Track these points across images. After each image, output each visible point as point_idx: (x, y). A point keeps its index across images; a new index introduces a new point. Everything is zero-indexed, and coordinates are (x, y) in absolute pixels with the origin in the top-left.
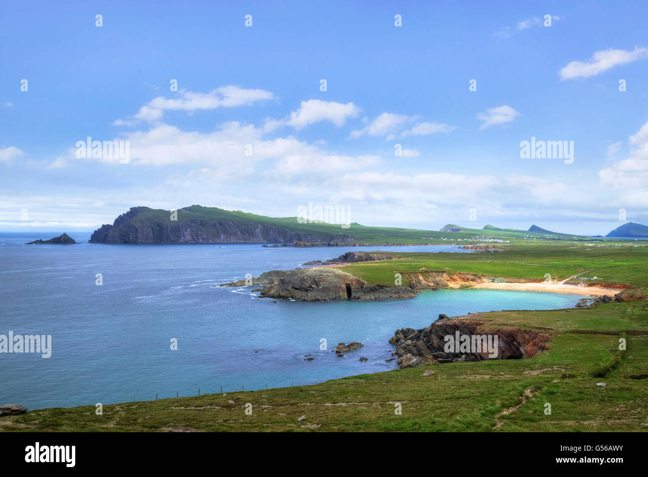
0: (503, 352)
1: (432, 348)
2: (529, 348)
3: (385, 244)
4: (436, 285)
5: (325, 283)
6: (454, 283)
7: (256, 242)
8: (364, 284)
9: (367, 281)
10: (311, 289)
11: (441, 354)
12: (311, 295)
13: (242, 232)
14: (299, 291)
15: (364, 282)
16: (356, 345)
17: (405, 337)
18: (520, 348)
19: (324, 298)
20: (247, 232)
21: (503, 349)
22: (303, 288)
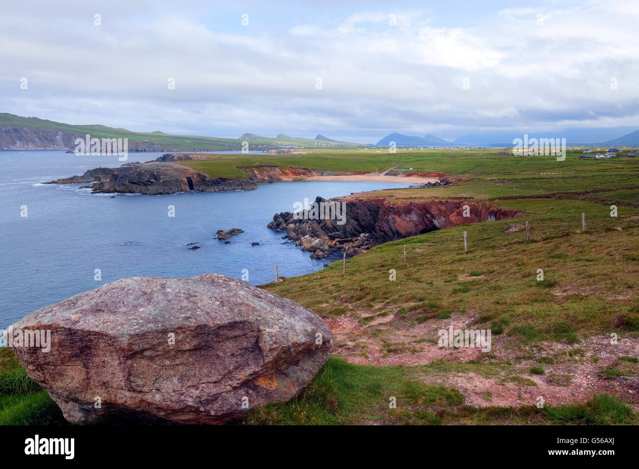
0: (416, 225)
1: (326, 228)
2: (453, 218)
3: (192, 150)
4: (270, 179)
5: (165, 177)
6: (286, 177)
7: (57, 149)
8: (206, 177)
9: (209, 174)
10: (150, 183)
11: (338, 234)
12: (151, 189)
13: (40, 139)
14: (138, 186)
15: (206, 175)
16: (237, 231)
17: (286, 221)
18: (434, 220)
19: (167, 191)
20: (46, 139)
21: (417, 222)
22: (141, 183)
